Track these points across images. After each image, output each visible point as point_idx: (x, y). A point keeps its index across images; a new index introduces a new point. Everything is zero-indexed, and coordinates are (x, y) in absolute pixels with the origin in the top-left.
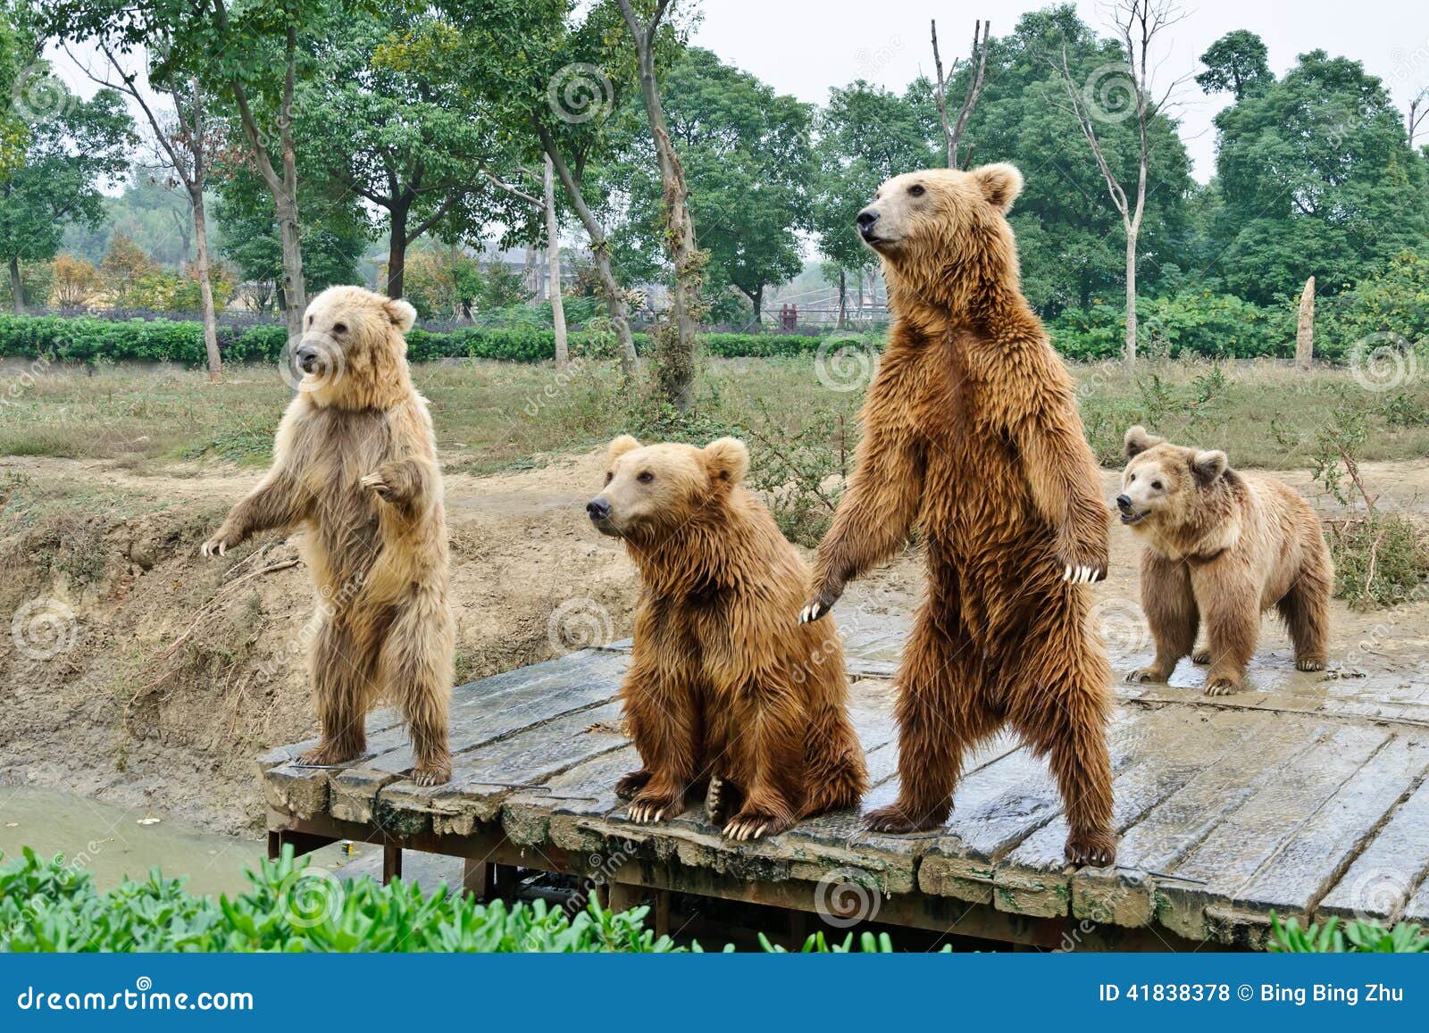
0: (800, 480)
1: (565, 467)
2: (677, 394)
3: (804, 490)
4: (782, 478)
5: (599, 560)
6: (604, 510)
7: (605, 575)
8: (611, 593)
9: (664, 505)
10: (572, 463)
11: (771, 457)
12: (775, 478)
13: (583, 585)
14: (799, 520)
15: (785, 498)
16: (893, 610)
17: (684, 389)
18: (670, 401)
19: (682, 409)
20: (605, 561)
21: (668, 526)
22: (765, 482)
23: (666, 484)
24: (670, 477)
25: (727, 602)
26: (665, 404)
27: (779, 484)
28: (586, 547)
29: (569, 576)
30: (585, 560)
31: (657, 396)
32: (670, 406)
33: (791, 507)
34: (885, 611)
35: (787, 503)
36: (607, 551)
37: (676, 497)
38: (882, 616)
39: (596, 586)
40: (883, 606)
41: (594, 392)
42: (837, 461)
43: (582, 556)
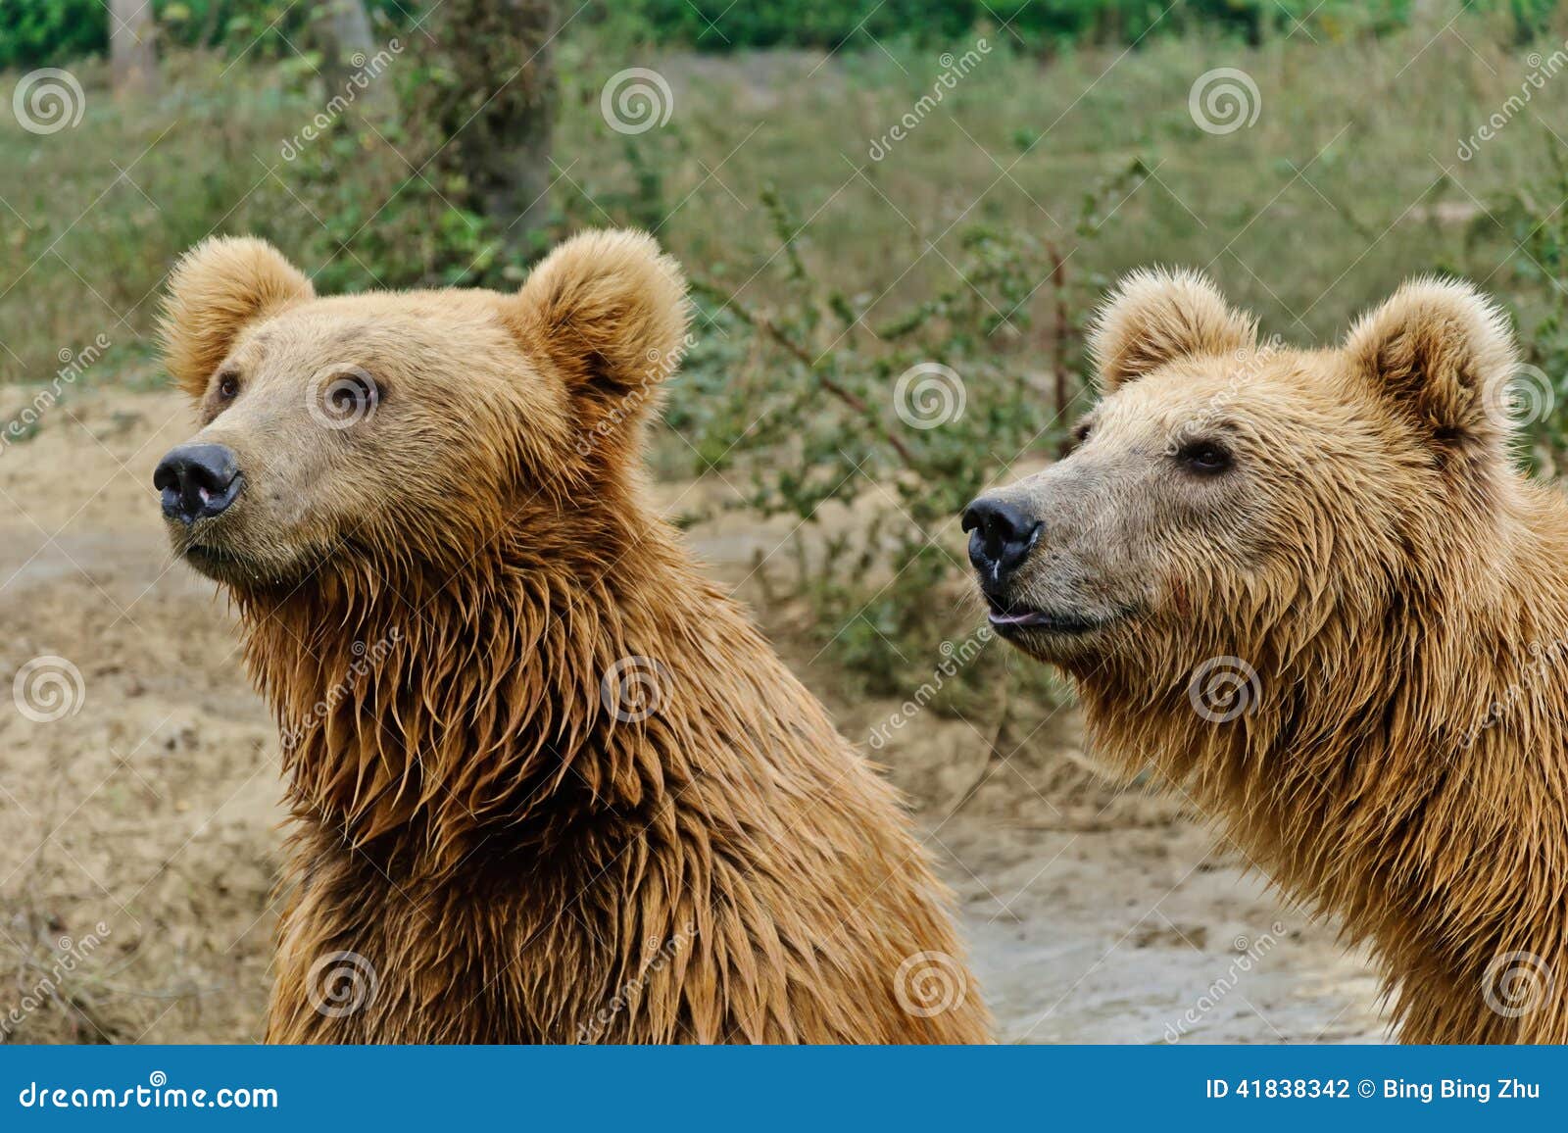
0: (910, 478)
1: (102, 438)
2: (498, 182)
3: (924, 515)
4: (848, 472)
5: (206, 761)
6: (217, 486)
7: (229, 813)
8: (245, 879)
9: (423, 488)
10: (127, 424)
11: (808, 401)
12: (824, 474)
13: (148, 849)
14: (911, 621)
15: (858, 542)
16: (1231, 931)
17: (516, 159)
18: (473, 205)
19: (514, 234)
20: (226, 765)
21: (429, 569)
22: (788, 486)
23: (429, 419)
24: (442, 398)
25: (616, 868)
26: (452, 215)
27: (841, 492)
28: (161, 719)
29: (101, 820)
30: (157, 763)
31: (427, 185)
32: (473, 223)
33: (881, 576)
34: (1198, 937)
35: (866, 562)
36: (236, 732)
37: (460, 469)
38: (1188, 954)
39: (194, 853)
40: (1191, 920)
41: (224, 174)
42: (1042, 416)
43: (146, 748)
